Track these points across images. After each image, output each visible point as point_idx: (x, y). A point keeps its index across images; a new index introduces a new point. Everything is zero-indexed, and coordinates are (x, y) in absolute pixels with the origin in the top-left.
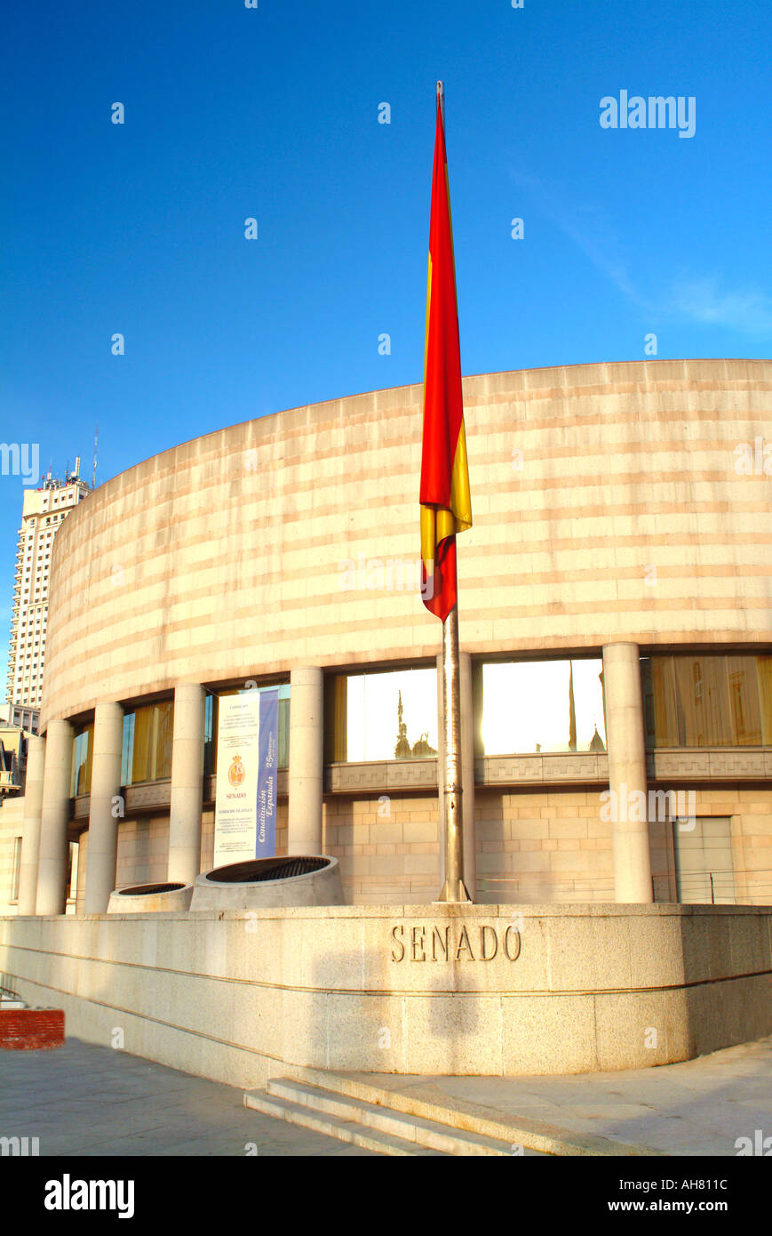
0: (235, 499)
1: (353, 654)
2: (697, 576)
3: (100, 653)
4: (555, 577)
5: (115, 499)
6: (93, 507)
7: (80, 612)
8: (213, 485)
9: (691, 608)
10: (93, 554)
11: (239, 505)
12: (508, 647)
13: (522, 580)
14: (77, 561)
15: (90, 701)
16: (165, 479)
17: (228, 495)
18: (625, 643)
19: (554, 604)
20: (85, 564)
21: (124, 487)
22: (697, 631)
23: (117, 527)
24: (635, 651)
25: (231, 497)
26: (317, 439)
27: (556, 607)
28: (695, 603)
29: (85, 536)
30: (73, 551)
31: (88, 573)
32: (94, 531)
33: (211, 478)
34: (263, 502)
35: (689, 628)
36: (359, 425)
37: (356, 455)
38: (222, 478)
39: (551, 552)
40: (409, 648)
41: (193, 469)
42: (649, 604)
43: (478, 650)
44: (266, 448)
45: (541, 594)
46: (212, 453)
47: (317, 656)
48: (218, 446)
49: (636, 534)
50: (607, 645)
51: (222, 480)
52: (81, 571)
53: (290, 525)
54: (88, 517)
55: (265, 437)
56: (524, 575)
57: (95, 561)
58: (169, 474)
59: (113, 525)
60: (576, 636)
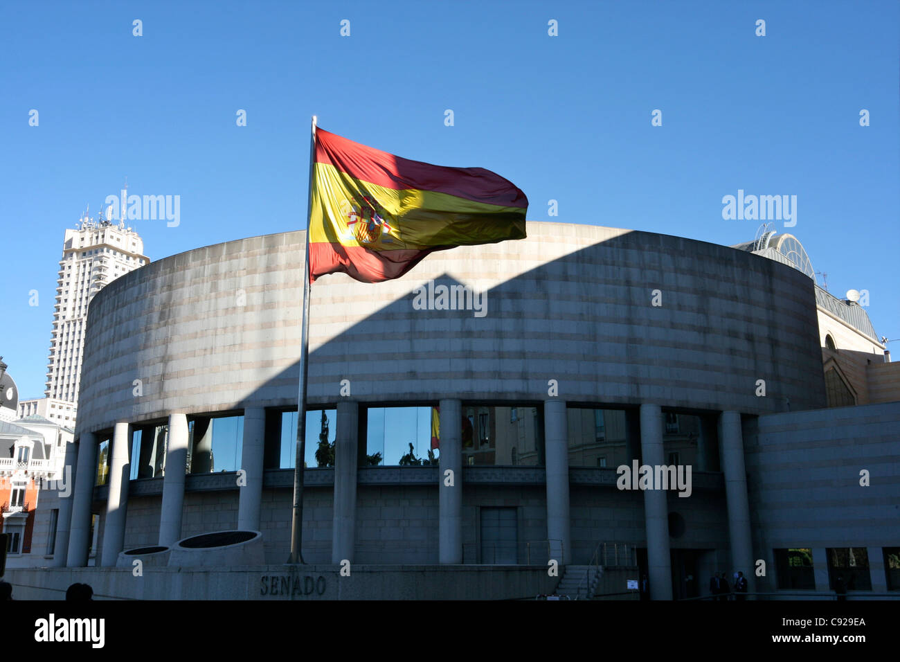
0: (213, 294)
1: (285, 400)
2: (500, 358)
3: (119, 390)
4: (412, 356)
5: (133, 285)
6: (118, 289)
7: (106, 360)
8: (199, 283)
9: (495, 378)
10: (116, 322)
11: (216, 298)
12: (382, 399)
13: (391, 357)
14: (105, 325)
15: (111, 422)
16: (167, 276)
17: (209, 291)
18: (453, 399)
19: (411, 372)
20: (111, 327)
21: (139, 278)
22: (497, 392)
23: (134, 305)
24: (459, 403)
25: (211, 292)
26: (268, 258)
27: (413, 375)
28: (498, 375)
29: (111, 308)
30: (103, 317)
31: (112, 334)
32: (118, 306)
33: (198, 279)
34: (231, 297)
35: (493, 390)
36: (295, 251)
37: (292, 271)
38: (205, 278)
39: (411, 339)
40: (320, 397)
41: (186, 271)
42: (469, 374)
43: (363, 399)
44: (235, 262)
45: (404, 366)
46: (199, 262)
47: (262, 400)
48: (203, 258)
49: (464, 330)
50: (441, 400)
51: (205, 280)
52: (108, 332)
53: (249, 313)
54: (114, 295)
55: (235, 254)
56: (394, 354)
57: (118, 326)
58: (170, 273)
59: (131, 303)
60: (423, 393)
